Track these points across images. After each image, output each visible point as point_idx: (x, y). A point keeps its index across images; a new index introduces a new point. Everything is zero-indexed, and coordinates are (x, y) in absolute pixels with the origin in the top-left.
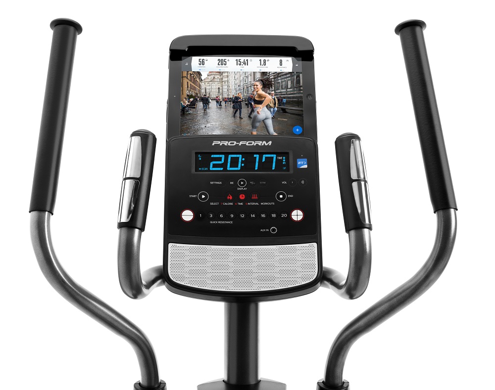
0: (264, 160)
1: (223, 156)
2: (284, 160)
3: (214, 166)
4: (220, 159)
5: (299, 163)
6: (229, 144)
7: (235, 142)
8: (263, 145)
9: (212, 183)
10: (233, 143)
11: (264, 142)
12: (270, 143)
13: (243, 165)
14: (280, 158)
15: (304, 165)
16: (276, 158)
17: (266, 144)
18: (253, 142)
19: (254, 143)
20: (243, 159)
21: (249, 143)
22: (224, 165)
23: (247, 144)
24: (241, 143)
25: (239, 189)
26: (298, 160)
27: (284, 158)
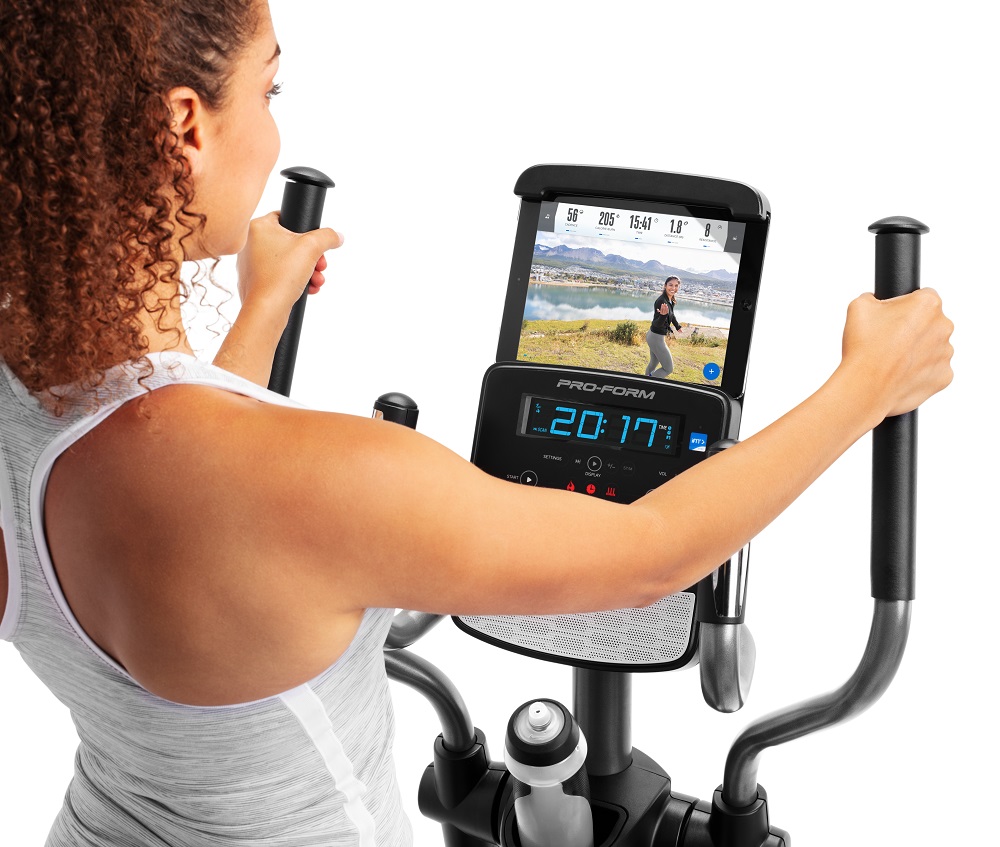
0: (636, 428)
1: (574, 411)
2: (669, 433)
3: (559, 427)
4: (567, 416)
5: (693, 441)
6: (584, 389)
7: (595, 386)
8: (640, 396)
9: (546, 457)
10: (592, 387)
11: (643, 392)
12: (653, 394)
13: (603, 431)
14: (664, 427)
15: (700, 445)
16: (658, 427)
17: (645, 397)
18: (624, 389)
19: (625, 392)
20: (605, 421)
21: (618, 391)
22: (573, 428)
23: (614, 393)
24: (605, 388)
25: (587, 474)
26: (693, 434)
27: (670, 428)
